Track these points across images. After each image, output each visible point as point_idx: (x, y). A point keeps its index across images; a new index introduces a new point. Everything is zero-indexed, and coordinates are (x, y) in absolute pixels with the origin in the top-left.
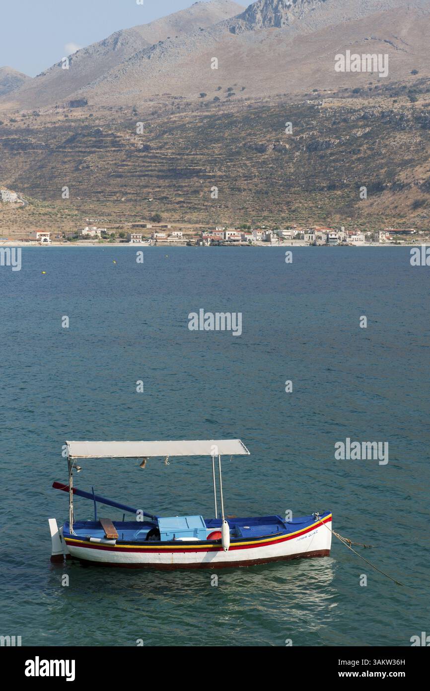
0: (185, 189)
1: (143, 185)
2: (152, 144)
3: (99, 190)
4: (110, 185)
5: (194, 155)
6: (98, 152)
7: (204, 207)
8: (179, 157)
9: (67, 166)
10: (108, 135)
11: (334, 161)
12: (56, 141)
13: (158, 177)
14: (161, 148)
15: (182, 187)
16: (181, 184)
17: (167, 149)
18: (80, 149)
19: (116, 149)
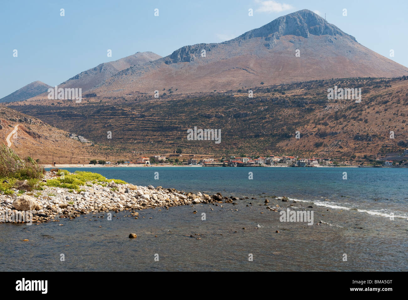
0: (172, 137)
1: (145, 135)
2: (146, 114)
3: (120, 137)
4: (126, 135)
5: (171, 119)
6: (115, 118)
7: (187, 146)
8: (162, 120)
9: (98, 125)
10: (119, 110)
11: (252, 123)
12: (88, 113)
13: (152, 130)
14: (151, 116)
15: (169, 136)
16: (168, 134)
17: (155, 116)
18: (104, 117)
19: (125, 116)
